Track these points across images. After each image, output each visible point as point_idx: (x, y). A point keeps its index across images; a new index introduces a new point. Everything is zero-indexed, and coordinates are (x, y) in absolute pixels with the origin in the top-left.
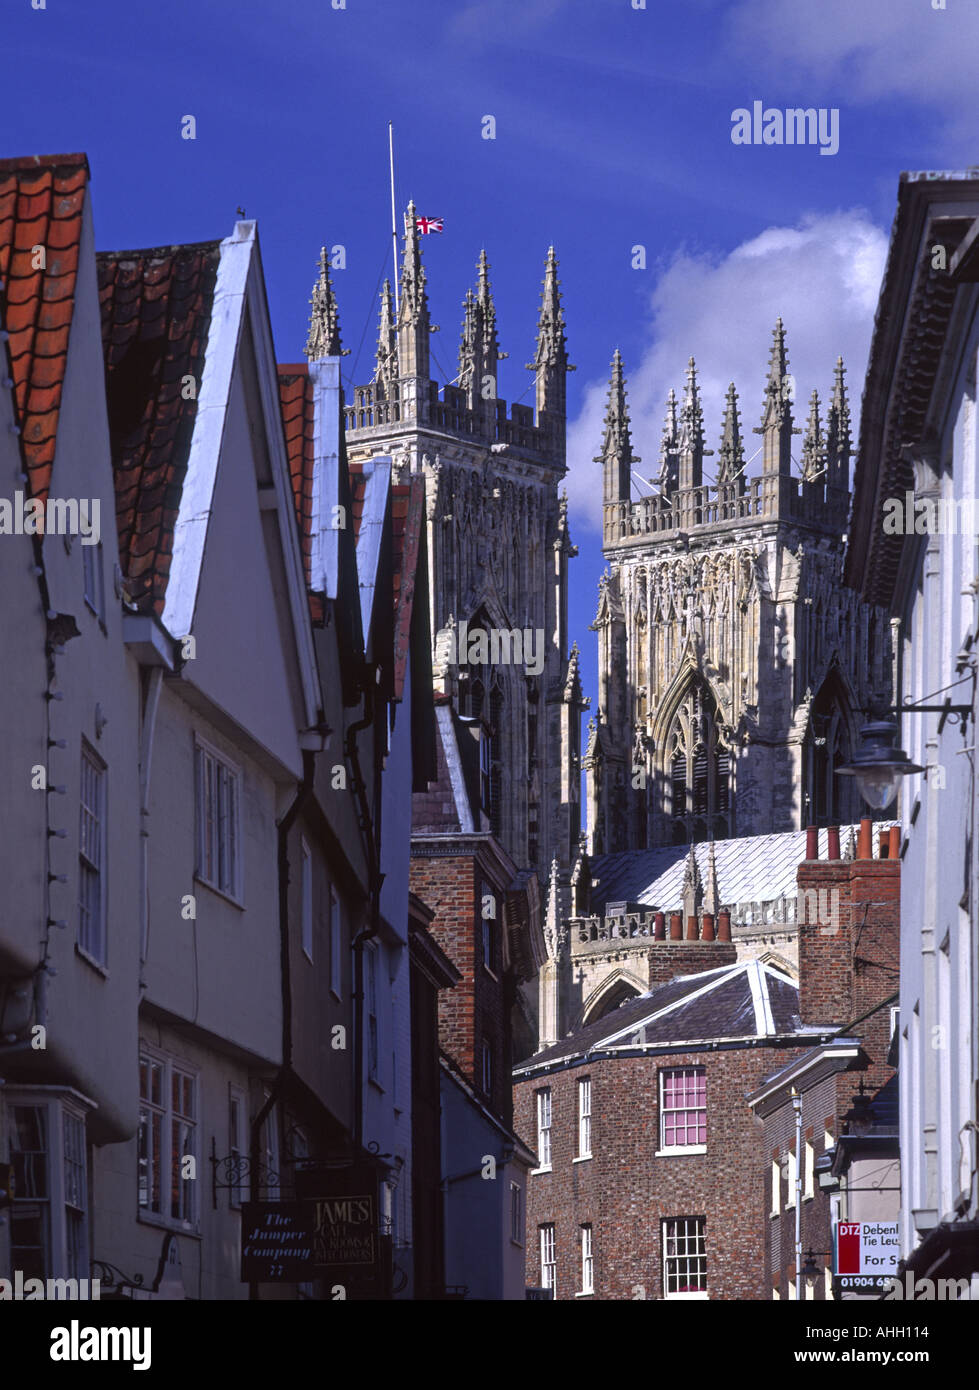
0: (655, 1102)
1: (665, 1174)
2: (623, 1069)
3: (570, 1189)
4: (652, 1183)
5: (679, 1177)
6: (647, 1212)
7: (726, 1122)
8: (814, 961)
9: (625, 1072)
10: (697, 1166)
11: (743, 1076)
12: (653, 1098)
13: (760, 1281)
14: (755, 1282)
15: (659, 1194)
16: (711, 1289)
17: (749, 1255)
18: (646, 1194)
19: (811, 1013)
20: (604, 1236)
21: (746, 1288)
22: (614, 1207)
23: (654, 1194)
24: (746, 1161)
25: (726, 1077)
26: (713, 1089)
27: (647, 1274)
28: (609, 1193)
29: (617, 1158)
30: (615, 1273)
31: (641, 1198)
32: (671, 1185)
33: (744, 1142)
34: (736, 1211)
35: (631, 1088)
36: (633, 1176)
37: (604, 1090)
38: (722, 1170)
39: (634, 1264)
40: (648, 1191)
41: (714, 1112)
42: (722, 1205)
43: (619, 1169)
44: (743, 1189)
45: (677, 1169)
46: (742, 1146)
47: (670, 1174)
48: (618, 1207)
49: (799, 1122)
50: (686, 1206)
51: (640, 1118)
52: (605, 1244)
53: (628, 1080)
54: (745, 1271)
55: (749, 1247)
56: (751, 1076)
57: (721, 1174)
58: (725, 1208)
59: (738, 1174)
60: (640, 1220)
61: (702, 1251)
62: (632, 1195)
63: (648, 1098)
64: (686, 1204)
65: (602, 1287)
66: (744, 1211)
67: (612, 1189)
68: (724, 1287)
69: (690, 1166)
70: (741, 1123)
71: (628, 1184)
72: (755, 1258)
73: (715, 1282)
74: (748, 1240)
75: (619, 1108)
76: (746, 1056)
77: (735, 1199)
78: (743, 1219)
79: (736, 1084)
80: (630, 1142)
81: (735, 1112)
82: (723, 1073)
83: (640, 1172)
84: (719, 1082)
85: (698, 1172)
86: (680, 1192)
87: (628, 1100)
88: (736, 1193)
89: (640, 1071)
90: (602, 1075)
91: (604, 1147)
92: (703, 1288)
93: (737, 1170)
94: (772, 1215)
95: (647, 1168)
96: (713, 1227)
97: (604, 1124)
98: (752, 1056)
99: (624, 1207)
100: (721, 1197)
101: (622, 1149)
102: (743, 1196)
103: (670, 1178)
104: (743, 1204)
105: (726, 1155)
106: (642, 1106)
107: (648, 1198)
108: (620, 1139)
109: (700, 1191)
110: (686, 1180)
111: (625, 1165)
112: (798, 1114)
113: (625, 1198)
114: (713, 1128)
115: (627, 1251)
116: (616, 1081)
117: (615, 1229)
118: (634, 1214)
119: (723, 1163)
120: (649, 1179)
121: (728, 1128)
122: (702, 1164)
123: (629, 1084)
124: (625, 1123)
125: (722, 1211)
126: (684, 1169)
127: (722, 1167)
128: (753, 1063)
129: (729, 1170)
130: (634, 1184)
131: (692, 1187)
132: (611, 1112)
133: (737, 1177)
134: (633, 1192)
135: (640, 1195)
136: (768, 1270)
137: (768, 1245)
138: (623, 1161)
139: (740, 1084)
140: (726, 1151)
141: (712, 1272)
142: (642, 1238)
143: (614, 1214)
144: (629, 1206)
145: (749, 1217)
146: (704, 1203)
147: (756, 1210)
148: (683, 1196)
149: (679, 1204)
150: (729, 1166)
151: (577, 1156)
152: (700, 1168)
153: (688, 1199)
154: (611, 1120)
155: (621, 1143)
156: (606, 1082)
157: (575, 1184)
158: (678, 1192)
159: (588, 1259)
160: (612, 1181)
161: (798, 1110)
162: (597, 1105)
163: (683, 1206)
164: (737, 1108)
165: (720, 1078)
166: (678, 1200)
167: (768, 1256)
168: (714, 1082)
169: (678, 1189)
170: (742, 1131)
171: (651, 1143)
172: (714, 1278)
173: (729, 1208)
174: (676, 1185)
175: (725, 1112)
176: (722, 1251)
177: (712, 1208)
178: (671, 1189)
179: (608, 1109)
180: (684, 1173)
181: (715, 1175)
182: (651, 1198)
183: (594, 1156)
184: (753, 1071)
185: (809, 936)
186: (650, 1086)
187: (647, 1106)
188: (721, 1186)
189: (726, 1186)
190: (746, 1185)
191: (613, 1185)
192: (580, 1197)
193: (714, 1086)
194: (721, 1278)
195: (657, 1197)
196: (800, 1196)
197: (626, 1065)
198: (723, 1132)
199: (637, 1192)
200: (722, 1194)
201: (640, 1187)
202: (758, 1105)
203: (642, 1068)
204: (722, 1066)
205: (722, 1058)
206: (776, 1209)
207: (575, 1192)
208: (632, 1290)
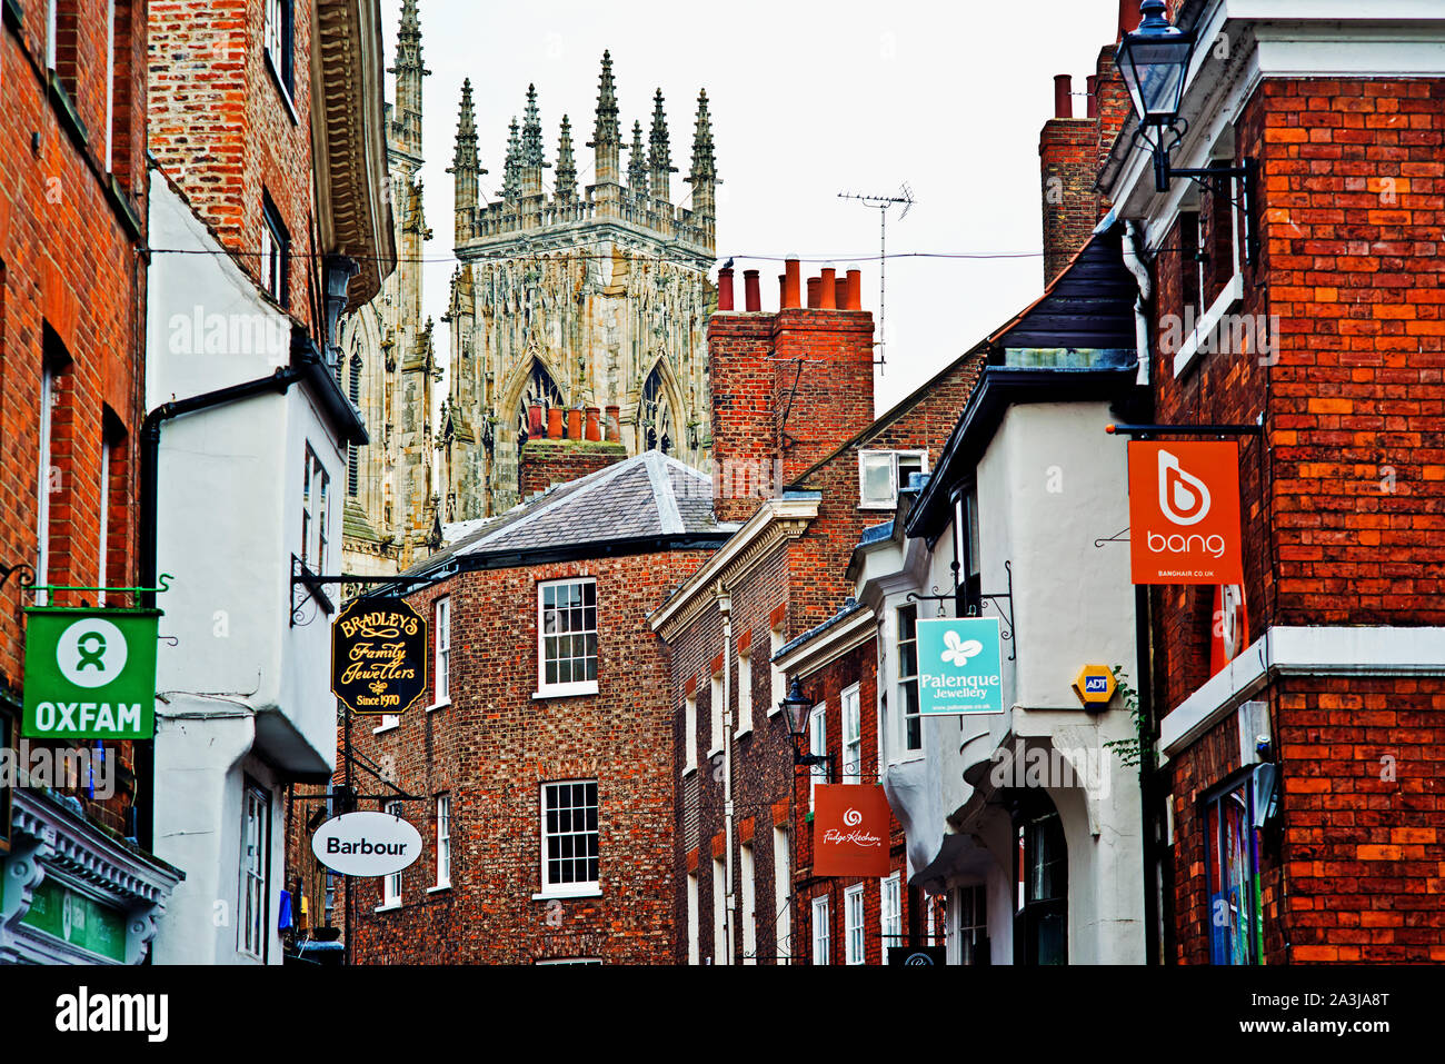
0: (532, 626)
1: (545, 722)
2: (491, 583)
3: (423, 748)
4: (527, 734)
5: (563, 726)
6: (521, 774)
7: (623, 651)
8: (730, 440)
9: (494, 588)
10: (585, 711)
11: (645, 589)
12: (530, 621)
13: (668, 866)
14: (662, 868)
15: (537, 749)
16: (605, 879)
17: (653, 831)
18: (521, 750)
19: (729, 508)
20: (464, 808)
21: (649, 877)
22: (478, 769)
23: (530, 750)
24: (649, 703)
25: (623, 592)
26: (606, 608)
27: (520, 859)
28: (472, 749)
29: (482, 702)
30: (478, 858)
31: (512, 755)
32: (552, 738)
33: (646, 677)
34: (637, 772)
35: (501, 608)
36: (503, 726)
37: (468, 611)
38: (618, 716)
39: (503, 845)
40: (522, 746)
41: (609, 639)
42: (619, 763)
43: (485, 717)
44: (645, 741)
45: (560, 716)
46: (644, 683)
47: (551, 722)
48: (483, 768)
49: (727, 631)
50: (572, 764)
51: (513, 648)
52: (467, 818)
53: (499, 598)
54: (647, 852)
55: (653, 821)
56: (655, 589)
57: (616, 721)
58: (622, 767)
59: (639, 721)
60: (512, 786)
61: (592, 825)
62: (502, 751)
63: (523, 621)
64: (572, 762)
65: (461, 878)
66: (646, 771)
67: (476, 743)
68: (622, 874)
69: (577, 712)
70: (643, 652)
71: (497, 737)
72: (661, 835)
73: (609, 869)
74: (653, 811)
75: (485, 635)
76: (648, 563)
77: (635, 755)
78: (645, 781)
79: (636, 600)
80: (499, 680)
81: (634, 637)
82: (619, 587)
83: (513, 720)
84: (614, 598)
85: (587, 719)
86: (563, 747)
87: (498, 624)
88: (636, 746)
89: (513, 586)
90: (465, 591)
91: (466, 688)
92: (594, 877)
93: (638, 715)
94: (685, 772)
95: (521, 714)
96: (607, 793)
97: (467, 657)
98: (655, 563)
99: (491, 768)
100: (618, 753)
101: (490, 691)
102: (645, 750)
103: (551, 727)
104: (645, 761)
105: (623, 695)
106: (515, 632)
107: (522, 755)
108: (486, 676)
109: (589, 745)
110: (572, 731)
111: (492, 711)
112: (726, 619)
113: (492, 756)
114: (606, 660)
115: (495, 827)
116: (482, 600)
117: (479, 797)
118: (504, 777)
119: (619, 706)
120: (524, 729)
121: (626, 658)
122: (593, 708)
123: (499, 602)
124: (494, 654)
125: (618, 772)
126: (570, 715)
127: (618, 711)
128: (656, 572)
129: (626, 716)
130: (504, 736)
131: (580, 740)
132: (476, 641)
133: (638, 725)
134: (503, 747)
135: (512, 751)
136: (680, 850)
137: (679, 814)
138: (490, 706)
139: (641, 600)
140: (623, 690)
141: (606, 854)
142: (514, 810)
143: (477, 778)
144: (497, 767)
145: (653, 780)
146: (594, 762)
147: (663, 769)
148: (568, 752)
149: (563, 763)
150: (627, 710)
151: (432, 701)
152: (589, 713)
153: (574, 756)
154: (475, 651)
155: (487, 681)
156: (469, 601)
157: (428, 741)
158: (561, 747)
159: (445, 841)
160: (476, 733)
161: (726, 613)
162: (459, 632)
163: (568, 765)
164: (637, 632)
165: (615, 592)
166: (561, 757)
167: (679, 829)
168: (607, 598)
169: (561, 742)
170: (644, 663)
171: (527, 681)
172: (608, 863)
173: (627, 766)
174: (558, 737)
175: (622, 637)
176: (617, 826)
177: (605, 768)
178: (552, 742)
179: (472, 636)
180: (570, 720)
181: (609, 722)
182: (527, 755)
183: (453, 701)
184: (656, 583)
185: (725, 408)
186: (526, 606)
187: (522, 633)
188: (617, 737)
189: (623, 737)
190: (649, 735)
191: (478, 738)
192: (435, 758)
193: (606, 603)
194: (617, 864)
195: (535, 754)
196: (732, 734)
197: (495, 578)
198: (618, 664)
199: (508, 747)
200: (618, 748)
201: (512, 741)
202: (664, 625)
203: (516, 582)
204: (618, 577)
205: (618, 566)
206: (692, 762)
207: (429, 751)
208: (500, 880)
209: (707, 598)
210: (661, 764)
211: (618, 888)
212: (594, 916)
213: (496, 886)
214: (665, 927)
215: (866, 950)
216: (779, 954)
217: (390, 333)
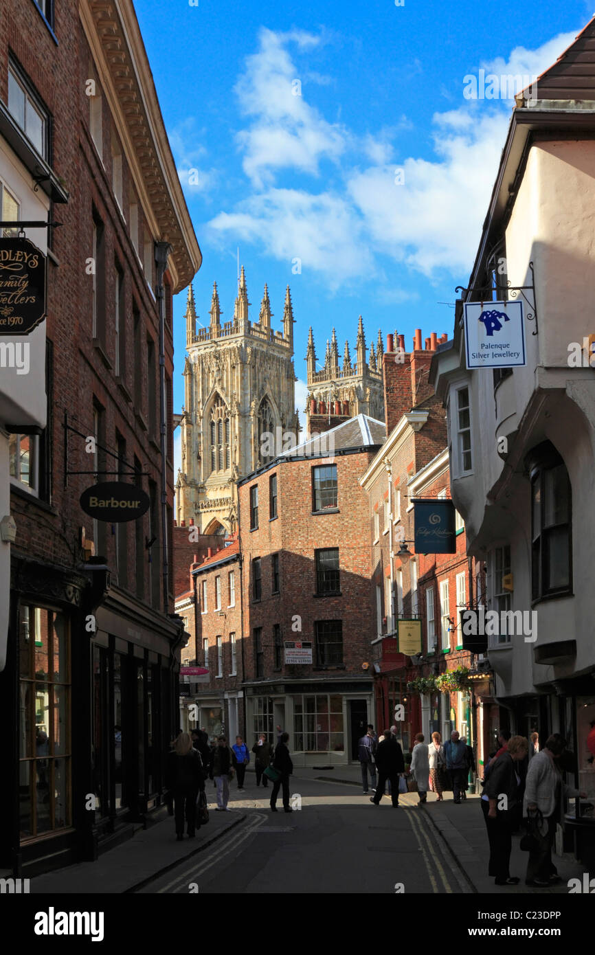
0: (311, 485)
1: (316, 525)
2: (293, 468)
3: (267, 537)
4: (310, 530)
5: (324, 526)
6: (307, 547)
7: (348, 493)
8: (393, 406)
9: (294, 470)
10: (333, 519)
11: (357, 467)
12: (309, 482)
13: (369, 583)
14: (367, 585)
15: (313, 536)
16: (343, 589)
17: (362, 569)
18: (306, 536)
20: (284, 561)
21: (361, 589)
22: (289, 544)
23: (311, 536)
24: (360, 516)
25: (348, 470)
26: (341, 477)
27: (307, 582)
28: (287, 536)
29: (291, 517)
30: (290, 580)
31: (303, 538)
32: (320, 531)
33: (358, 504)
34: (355, 544)
35: (297, 478)
36: (299, 527)
37: (284, 479)
38: (347, 522)
39: (300, 575)
40: (307, 534)
41: (342, 488)
42: (348, 541)
43: (292, 524)
44: (358, 532)
45: (323, 521)
46: (358, 508)
47: (319, 525)
48: (292, 544)
49: (390, 479)
51: (303, 494)
52: (285, 566)
53: (296, 474)
54: (360, 577)
55: (362, 564)
56: (361, 468)
57: (346, 524)
59: (355, 522)
60: (303, 551)
61: (337, 566)
62: (299, 537)
63: (307, 482)
64: (328, 541)
65: (284, 589)
66: (359, 544)
67: (288, 534)
68: (350, 587)
69: (330, 519)
70: (357, 495)
71: (297, 531)
72: (366, 570)
74: (362, 561)
75: (291, 489)
76: (359, 457)
77: (354, 537)
78: (359, 548)
79: (353, 473)
80: (297, 507)
81: (353, 489)
82: (346, 466)
83: (303, 524)
84: (344, 472)
85: (334, 523)
86: (324, 535)
87: (296, 484)
88: (355, 533)
90: (282, 471)
91: (284, 511)
92: (338, 588)
94: (375, 542)
95: (307, 521)
96: (343, 553)
97: (284, 498)
98: (361, 457)
99: (295, 544)
100: (347, 537)
101: (294, 512)
102: (358, 535)
103: (319, 527)
104: (358, 540)
105: (349, 513)
106: (304, 487)
108: (292, 506)
109: (335, 533)
110: (328, 528)
112: (389, 474)
113: (295, 539)
114: (342, 498)
115: (297, 568)
116: (289, 475)
117: (290, 556)
118: (300, 548)
119: (347, 517)
120: (308, 528)
121: (349, 496)
122: (336, 518)
123: (296, 476)
124: (295, 497)
125: (348, 544)
126: (326, 521)
127: (347, 520)
128: (362, 461)
129: (350, 521)
130: (300, 531)
131: (331, 532)
133: (355, 525)
134: (300, 535)
135: (303, 536)
137: (373, 561)
138: (294, 519)
139: (356, 473)
140: (349, 511)
141: (343, 579)
142: (304, 561)
143: (289, 548)
144: (298, 545)
145: (362, 547)
146: (338, 540)
147: (366, 543)
148: (326, 536)
149: (324, 541)
150: (350, 518)
152: (335, 520)
153: (329, 538)
154: (287, 496)
155: (292, 508)
156: (285, 475)
157: (270, 534)
161: (389, 472)
162: (280, 488)
163: (326, 542)
164: (354, 486)
165: (345, 470)
166: (324, 539)
168: (341, 472)
169: (323, 533)
170: (357, 498)
171: (309, 508)
172: (344, 583)
173: (351, 542)
174: (322, 531)
175: (348, 489)
176: (347, 567)
177: (342, 543)
178: (319, 533)
179: (286, 490)
180: (327, 524)
181: (343, 524)
182: (309, 539)
184: (362, 466)
186: (307, 476)
187: (307, 487)
188: (346, 530)
189: (349, 530)
190: (360, 529)
191: (289, 531)
192: (272, 540)
193: (341, 475)
194: (347, 582)
195: (312, 538)
196: (392, 523)
197: (295, 465)
198: (347, 500)
199: (302, 535)
200: (347, 534)
201: (303, 533)
202: (366, 482)
203: (303, 467)
204: (346, 464)
205: (346, 459)
206: (377, 538)
207: (270, 538)
208: (300, 589)
209: (382, 466)
210: (366, 541)
211: (348, 592)
212: (338, 603)
213: (298, 592)
214: (368, 608)
215: (450, 609)
216: (413, 613)
217: (283, 415)
